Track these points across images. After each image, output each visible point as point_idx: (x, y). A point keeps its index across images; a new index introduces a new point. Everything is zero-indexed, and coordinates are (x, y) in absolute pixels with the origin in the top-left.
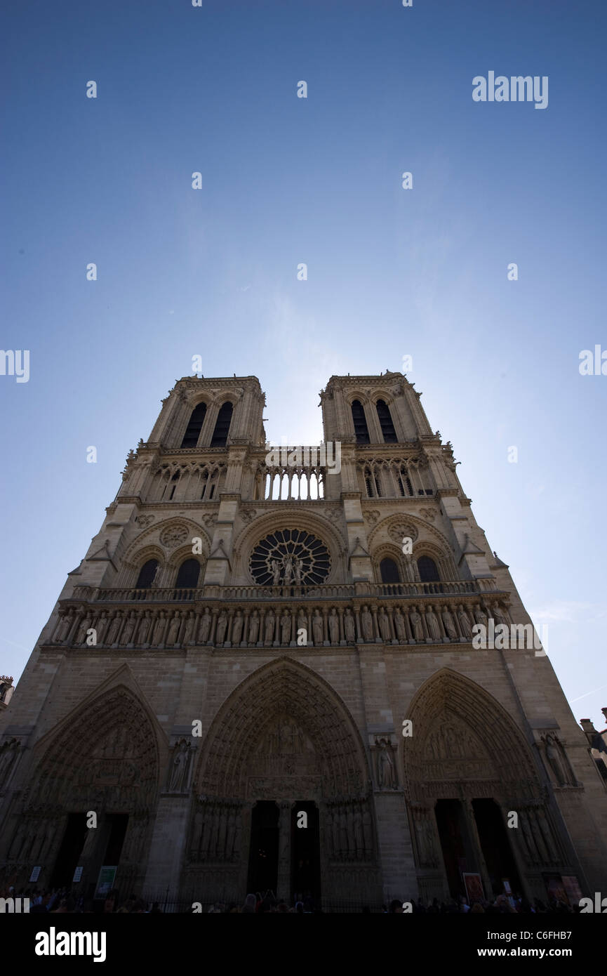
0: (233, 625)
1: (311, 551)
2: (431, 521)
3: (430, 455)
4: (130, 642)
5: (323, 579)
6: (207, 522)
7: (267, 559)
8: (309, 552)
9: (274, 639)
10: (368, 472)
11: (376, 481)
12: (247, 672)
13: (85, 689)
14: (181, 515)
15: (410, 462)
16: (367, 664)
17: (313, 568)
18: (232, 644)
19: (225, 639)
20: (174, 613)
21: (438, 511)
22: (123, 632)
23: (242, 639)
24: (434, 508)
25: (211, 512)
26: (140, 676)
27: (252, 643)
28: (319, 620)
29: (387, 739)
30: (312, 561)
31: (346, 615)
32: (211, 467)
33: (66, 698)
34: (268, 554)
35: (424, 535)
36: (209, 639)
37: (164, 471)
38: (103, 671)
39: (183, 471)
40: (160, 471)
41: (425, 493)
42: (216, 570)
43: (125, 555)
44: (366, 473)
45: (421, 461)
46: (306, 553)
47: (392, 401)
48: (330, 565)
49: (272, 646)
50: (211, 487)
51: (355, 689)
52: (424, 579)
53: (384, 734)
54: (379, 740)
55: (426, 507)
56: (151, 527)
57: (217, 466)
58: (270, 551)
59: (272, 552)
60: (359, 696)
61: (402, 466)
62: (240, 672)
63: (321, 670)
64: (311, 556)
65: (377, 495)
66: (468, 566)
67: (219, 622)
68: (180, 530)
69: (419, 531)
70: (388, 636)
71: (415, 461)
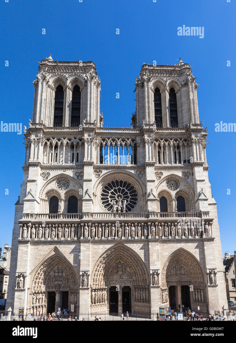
0: (98, 230)
1: (129, 192)
2: (187, 179)
3: (194, 138)
4: (55, 237)
5: (134, 206)
6: (78, 177)
7: (109, 196)
8: (128, 193)
9: (115, 236)
10: (159, 147)
11: (163, 152)
12: (105, 249)
13: (42, 256)
14: (64, 173)
15: (183, 141)
16: (152, 246)
17: (130, 201)
18: (98, 238)
19: (95, 236)
20: (72, 225)
21: (191, 173)
22: (51, 233)
23: (102, 236)
24: (190, 171)
25: (79, 171)
26: (63, 250)
27: (106, 237)
28: (133, 228)
29: (156, 271)
30: (129, 197)
31: (145, 226)
32: (75, 142)
33: (35, 259)
34: (109, 193)
35: (182, 187)
36: (89, 236)
37: (48, 143)
38: (47, 249)
39: (59, 143)
40: (46, 143)
41: (187, 162)
42: (87, 205)
43: (41, 195)
44: (158, 147)
45: (189, 141)
46: (126, 193)
47: (179, 90)
48: (137, 200)
49: (114, 239)
50: (76, 154)
51: (146, 255)
52: (179, 210)
53: (156, 270)
54: (154, 271)
55: (186, 171)
56: (50, 180)
57: (78, 140)
58: (110, 192)
59: (111, 192)
60: (148, 257)
61: (178, 143)
62: (103, 249)
63: (134, 248)
64: (129, 195)
65: (163, 162)
66: (199, 205)
67: (92, 229)
68: (64, 181)
69: (180, 184)
70: (161, 235)
71: (185, 140)
